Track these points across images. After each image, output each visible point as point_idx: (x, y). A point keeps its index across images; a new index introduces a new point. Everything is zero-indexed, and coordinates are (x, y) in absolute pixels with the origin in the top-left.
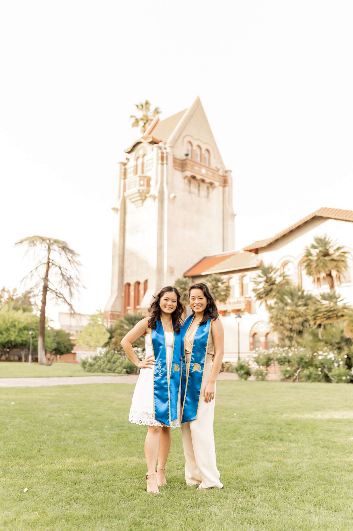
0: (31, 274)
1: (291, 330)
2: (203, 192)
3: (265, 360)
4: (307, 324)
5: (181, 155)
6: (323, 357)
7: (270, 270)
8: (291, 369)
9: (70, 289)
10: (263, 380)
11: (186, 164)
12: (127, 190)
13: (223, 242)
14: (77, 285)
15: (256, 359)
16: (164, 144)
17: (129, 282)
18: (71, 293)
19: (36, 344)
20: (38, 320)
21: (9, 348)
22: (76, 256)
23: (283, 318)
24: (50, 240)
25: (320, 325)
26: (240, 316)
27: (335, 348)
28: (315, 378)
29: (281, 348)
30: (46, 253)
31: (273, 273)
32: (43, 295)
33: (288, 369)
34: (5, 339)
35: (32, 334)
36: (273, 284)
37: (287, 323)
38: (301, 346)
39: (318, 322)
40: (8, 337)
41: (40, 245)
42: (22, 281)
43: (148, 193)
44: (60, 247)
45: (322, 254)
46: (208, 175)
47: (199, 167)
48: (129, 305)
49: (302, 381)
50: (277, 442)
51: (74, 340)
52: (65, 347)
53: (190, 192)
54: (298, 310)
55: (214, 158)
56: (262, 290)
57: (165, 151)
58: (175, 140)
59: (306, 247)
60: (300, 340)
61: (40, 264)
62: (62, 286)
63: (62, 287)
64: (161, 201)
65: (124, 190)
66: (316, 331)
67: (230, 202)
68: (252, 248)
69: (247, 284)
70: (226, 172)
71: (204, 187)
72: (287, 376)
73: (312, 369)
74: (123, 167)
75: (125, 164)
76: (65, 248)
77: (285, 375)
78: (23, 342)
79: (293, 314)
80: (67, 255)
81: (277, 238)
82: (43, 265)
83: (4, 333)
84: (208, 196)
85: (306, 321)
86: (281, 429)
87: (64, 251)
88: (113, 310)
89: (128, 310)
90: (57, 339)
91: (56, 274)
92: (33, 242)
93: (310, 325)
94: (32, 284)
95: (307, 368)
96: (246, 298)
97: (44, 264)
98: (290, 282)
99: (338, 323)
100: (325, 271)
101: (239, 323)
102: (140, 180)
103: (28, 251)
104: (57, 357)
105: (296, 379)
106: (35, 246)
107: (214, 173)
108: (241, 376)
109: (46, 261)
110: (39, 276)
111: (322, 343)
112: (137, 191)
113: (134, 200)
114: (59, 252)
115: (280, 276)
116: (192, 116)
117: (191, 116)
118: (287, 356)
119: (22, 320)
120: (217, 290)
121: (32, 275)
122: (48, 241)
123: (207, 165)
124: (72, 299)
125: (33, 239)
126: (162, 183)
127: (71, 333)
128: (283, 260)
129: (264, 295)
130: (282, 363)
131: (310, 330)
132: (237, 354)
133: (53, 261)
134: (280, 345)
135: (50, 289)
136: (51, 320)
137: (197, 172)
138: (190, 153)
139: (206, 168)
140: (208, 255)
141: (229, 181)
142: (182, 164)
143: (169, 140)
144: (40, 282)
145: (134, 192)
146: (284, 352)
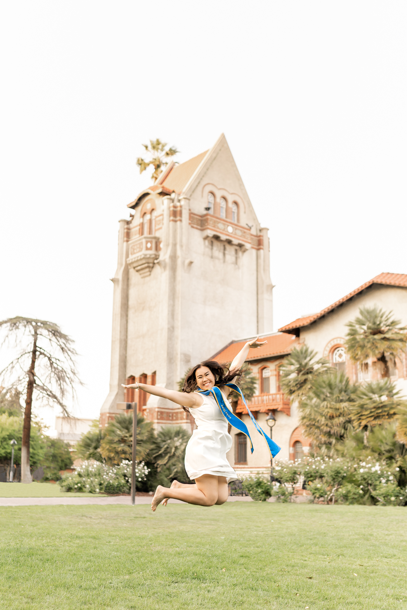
0: (11, 365)
1: (329, 434)
2: (230, 256)
3: (290, 475)
4: (349, 426)
5: (199, 209)
6: (366, 470)
7: (305, 355)
9: (61, 384)
10: (285, 501)
11: (206, 220)
12: (130, 255)
13: (258, 322)
14: (72, 381)
16: (177, 196)
17: (134, 374)
18: (62, 389)
19: (18, 457)
22: (70, 342)
23: (318, 418)
24: (37, 322)
25: (366, 427)
26: (273, 419)
27: (384, 457)
28: (354, 499)
31: (308, 358)
32: (28, 393)
33: (319, 486)
35: (14, 444)
36: (308, 372)
37: (323, 425)
39: (364, 423)
41: (24, 328)
43: (157, 259)
44: (50, 332)
45: (370, 331)
46: (236, 234)
47: (224, 224)
49: (339, 503)
52: (63, 461)
53: (212, 257)
54: (338, 407)
55: (245, 212)
56: (293, 381)
57: (178, 204)
58: (193, 190)
59: (350, 322)
63: (50, 382)
64: (174, 269)
65: (127, 256)
66: (361, 435)
67: (267, 269)
68: (291, 328)
70: (260, 230)
71: (231, 250)
72: (317, 495)
73: (349, 486)
74: (126, 226)
76: (56, 332)
77: (313, 494)
79: (331, 412)
80: (58, 341)
81: (323, 315)
82: (27, 355)
84: (236, 263)
85: (350, 421)
87: (55, 336)
88: (112, 412)
90: (53, 451)
91: (45, 365)
92: (15, 324)
93: (354, 427)
95: (344, 485)
96: (283, 394)
97: (29, 353)
99: (389, 423)
100: (374, 354)
101: (271, 428)
102: (147, 242)
103: (7, 336)
105: (331, 499)
106: (17, 330)
107: (245, 232)
109: (32, 349)
110: (22, 368)
111: (368, 451)
112: (142, 256)
113: (139, 268)
114: (49, 337)
115: (317, 362)
116: (215, 159)
117: (213, 160)
118: (318, 469)
119: (6, 426)
122: (33, 323)
124: (64, 398)
125: (14, 321)
127: (70, 443)
128: (333, 344)
129: (296, 388)
130: (311, 479)
131: (353, 433)
133: (41, 349)
135: (37, 385)
137: (221, 231)
138: (212, 206)
139: (234, 226)
140: (236, 339)
141: (265, 242)
142: (201, 221)
143: (185, 190)
144: (25, 377)
145: (139, 258)
146: (315, 463)
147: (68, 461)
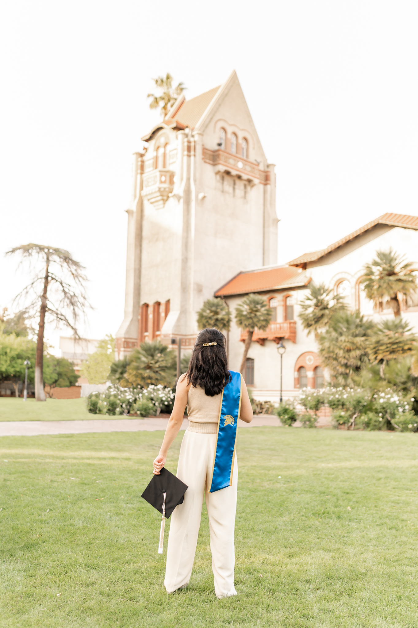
0: (25, 290)
1: (346, 366)
2: (240, 191)
3: (314, 403)
4: (366, 359)
5: (212, 145)
6: (385, 400)
7: (322, 292)
8: (346, 414)
9: (74, 309)
10: (311, 427)
11: (218, 156)
12: (144, 188)
13: (264, 254)
14: (83, 305)
15: (303, 401)
16: (191, 131)
17: (147, 302)
18: (75, 314)
19: (32, 376)
20: (35, 346)
22: (81, 268)
23: (337, 351)
24: (49, 248)
25: (382, 361)
26: (283, 347)
27: (399, 389)
28: (375, 425)
29: (334, 388)
30: (44, 265)
31: (325, 295)
32: (40, 316)
33: (343, 414)
35: (28, 363)
36: (325, 308)
37: (341, 357)
38: (358, 385)
39: (380, 357)
41: (37, 254)
42: (14, 300)
43: (171, 192)
44: (62, 258)
45: (386, 272)
46: (245, 170)
47: (235, 160)
48: (146, 331)
49: (358, 429)
51: (78, 370)
52: (68, 378)
53: (223, 191)
54: (355, 342)
55: (254, 148)
56: (311, 315)
57: (192, 139)
58: (206, 126)
59: (367, 264)
60: (356, 378)
61: (36, 279)
62: (64, 306)
63: (64, 307)
64: (188, 203)
65: (142, 188)
66: (377, 367)
67: (273, 204)
68: (298, 262)
69: (292, 306)
70: (268, 166)
71: (240, 185)
72: (341, 422)
73: (371, 415)
74: (140, 159)
75: (142, 155)
76: (67, 258)
77: (337, 421)
78: (16, 374)
79: (349, 345)
80: (70, 268)
81: (330, 250)
82: (40, 280)
84: (245, 197)
85: (365, 354)
87: (67, 263)
88: (127, 336)
89: (145, 336)
90: (58, 369)
91: (57, 291)
92: (28, 251)
93: (369, 360)
94: (28, 303)
95: (366, 413)
96: (290, 323)
97: (41, 278)
98: (346, 307)
99: (404, 358)
100: (389, 294)
101: (281, 355)
102: (161, 176)
103: (21, 262)
105: (352, 425)
106: (31, 257)
107: (253, 168)
108: (284, 422)
109: (44, 276)
110: (36, 293)
111: (384, 383)
112: (157, 189)
113: (153, 200)
114: (60, 263)
115: (334, 299)
116: (226, 95)
117: (225, 96)
118: (341, 398)
119: (15, 346)
120: (256, 315)
121: (27, 293)
122: (46, 250)
124: (76, 322)
125: (28, 247)
126: (188, 179)
127: (75, 362)
128: (338, 277)
129: (313, 322)
130: (334, 407)
131: (370, 366)
132: (279, 392)
133: (53, 275)
134: (332, 384)
135: (49, 309)
136: (51, 346)
137: (232, 166)
138: (223, 142)
139: (244, 162)
140: (244, 270)
141: (272, 177)
142: (213, 156)
143: (198, 125)
144: (37, 301)
145: (154, 191)
146: (337, 392)
147: (72, 379)
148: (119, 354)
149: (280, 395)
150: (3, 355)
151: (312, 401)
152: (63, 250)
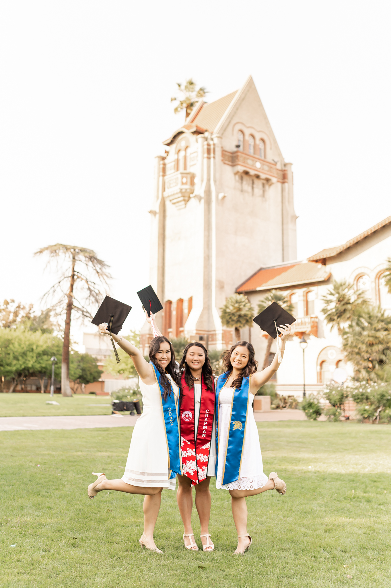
0: (53, 289)
1: (369, 360)
2: (258, 190)
3: (339, 397)
4: (389, 353)
5: (231, 147)
7: (343, 287)
8: (370, 407)
10: (336, 420)
11: (237, 157)
12: (166, 189)
13: (283, 250)
15: (328, 395)
16: (210, 134)
17: (171, 299)
19: (57, 372)
20: (61, 344)
21: (25, 376)
22: (106, 267)
23: (360, 345)
24: (75, 248)
26: (305, 341)
29: (357, 383)
30: (70, 264)
31: (346, 290)
32: (67, 313)
33: (367, 407)
34: (21, 365)
35: (54, 360)
36: (347, 303)
37: (364, 351)
38: (382, 379)
40: (24, 363)
41: (64, 254)
42: (42, 299)
43: (192, 193)
44: (87, 257)
46: (263, 169)
47: (253, 161)
48: (170, 327)
49: (383, 423)
50: (364, 504)
51: (102, 366)
52: (91, 374)
53: (242, 191)
54: (377, 336)
55: (271, 149)
56: (334, 310)
57: (211, 143)
58: (224, 129)
60: (380, 372)
61: (63, 278)
62: (90, 303)
63: (89, 305)
64: (208, 203)
65: (164, 190)
67: (291, 201)
68: (318, 258)
69: (313, 301)
70: (285, 165)
71: (258, 184)
72: (366, 416)
74: (162, 162)
75: (164, 159)
76: (92, 258)
77: (362, 415)
78: (42, 370)
79: (372, 340)
81: (348, 246)
82: (67, 279)
83: (20, 358)
84: (263, 195)
85: (388, 349)
86: (366, 487)
87: (91, 261)
89: (169, 332)
90: (82, 365)
91: (82, 288)
92: (56, 251)
94: (55, 301)
95: (390, 407)
96: (311, 318)
97: (68, 277)
98: (368, 301)
101: (304, 349)
102: (182, 178)
103: (49, 262)
104: (81, 386)
105: (376, 419)
106: (58, 256)
107: (271, 167)
108: (309, 416)
109: (70, 274)
110: (62, 291)
112: (179, 191)
113: (175, 201)
114: (85, 262)
115: (355, 294)
117: (243, 99)
118: (365, 392)
119: (41, 343)
121: (54, 291)
122: (72, 250)
123: (263, 158)
125: (55, 248)
126: (209, 180)
127: (99, 357)
128: (357, 272)
129: (336, 317)
130: (358, 401)
132: (303, 387)
133: (79, 274)
134: (356, 378)
135: (75, 307)
136: (75, 343)
137: (250, 167)
138: (241, 144)
139: (262, 162)
140: (264, 266)
141: (289, 176)
142: (232, 157)
143: (217, 129)
144: (64, 299)
145: (175, 192)
146: (361, 386)
147: (96, 374)
148: (144, 350)
149: (303, 389)
150: (30, 352)
151: (337, 395)
152: (89, 249)
